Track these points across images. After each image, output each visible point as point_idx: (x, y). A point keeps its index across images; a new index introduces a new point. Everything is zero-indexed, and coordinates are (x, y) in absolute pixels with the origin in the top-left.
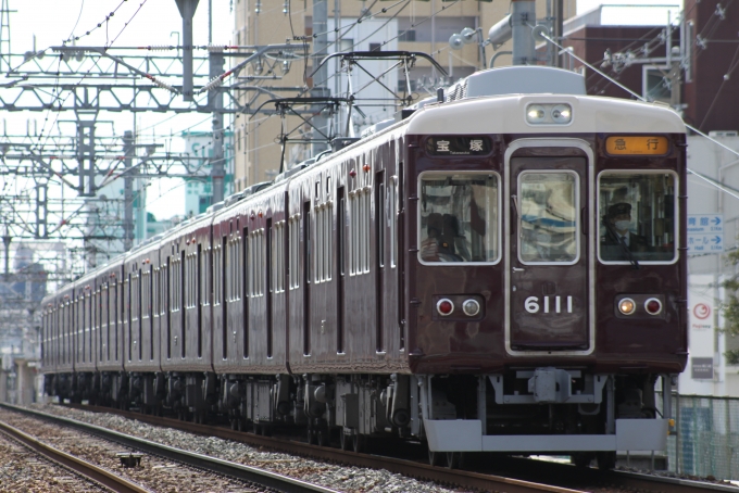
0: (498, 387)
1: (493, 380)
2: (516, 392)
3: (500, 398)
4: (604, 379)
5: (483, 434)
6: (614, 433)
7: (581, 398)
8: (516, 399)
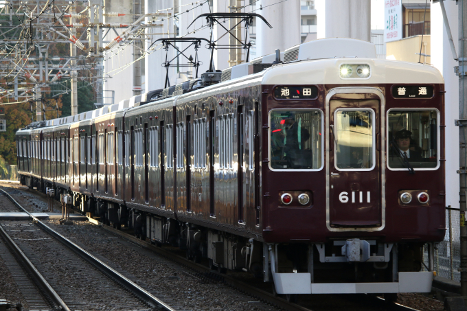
0: (322, 252)
1: (318, 247)
2: (333, 255)
3: (323, 258)
4: (391, 246)
5: (312, 282)
6: (397, 281)
7: (376, 258)
8: (333, 259)
